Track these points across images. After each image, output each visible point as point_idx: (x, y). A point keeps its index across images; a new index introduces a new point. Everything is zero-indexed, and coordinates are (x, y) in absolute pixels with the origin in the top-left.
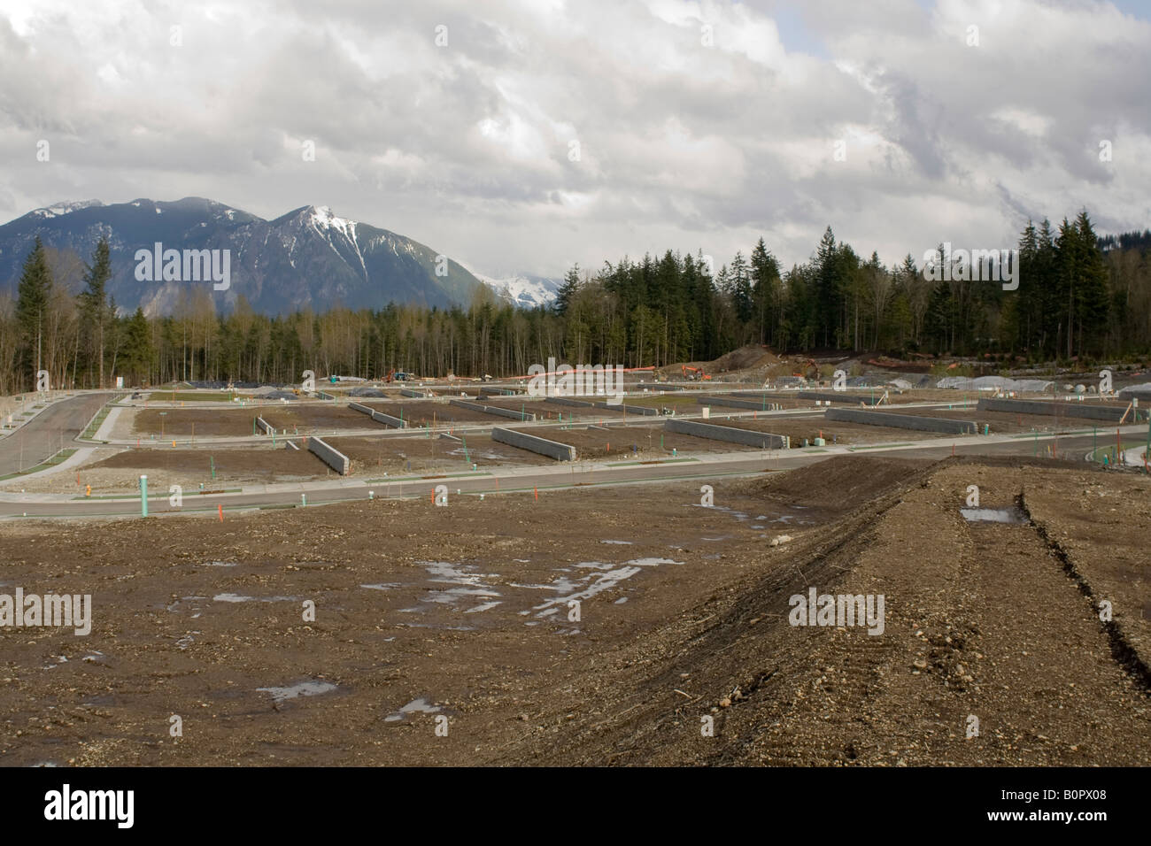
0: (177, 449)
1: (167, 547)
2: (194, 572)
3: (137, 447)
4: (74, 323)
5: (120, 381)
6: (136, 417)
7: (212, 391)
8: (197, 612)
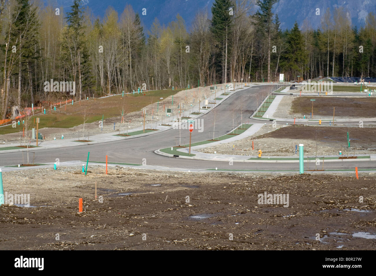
0: (322, 126)
1: (319, 196)
2: (338, 215)
3: (293, 123)
4: (251, 35)
5: (282, 76)
6: (293, 102)
7: (348, 84)
8: (340, 244)
